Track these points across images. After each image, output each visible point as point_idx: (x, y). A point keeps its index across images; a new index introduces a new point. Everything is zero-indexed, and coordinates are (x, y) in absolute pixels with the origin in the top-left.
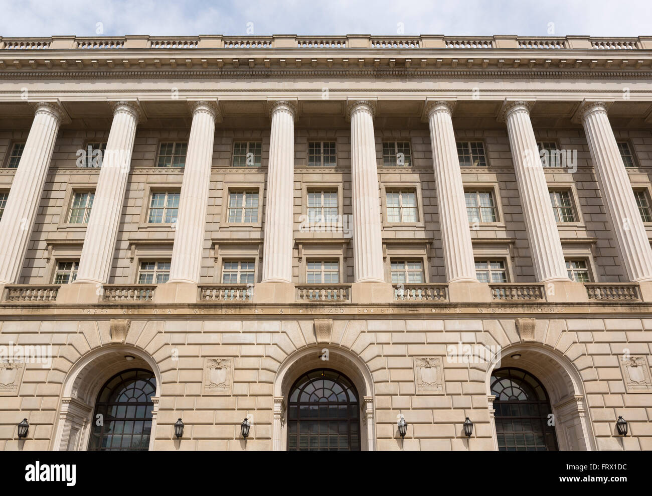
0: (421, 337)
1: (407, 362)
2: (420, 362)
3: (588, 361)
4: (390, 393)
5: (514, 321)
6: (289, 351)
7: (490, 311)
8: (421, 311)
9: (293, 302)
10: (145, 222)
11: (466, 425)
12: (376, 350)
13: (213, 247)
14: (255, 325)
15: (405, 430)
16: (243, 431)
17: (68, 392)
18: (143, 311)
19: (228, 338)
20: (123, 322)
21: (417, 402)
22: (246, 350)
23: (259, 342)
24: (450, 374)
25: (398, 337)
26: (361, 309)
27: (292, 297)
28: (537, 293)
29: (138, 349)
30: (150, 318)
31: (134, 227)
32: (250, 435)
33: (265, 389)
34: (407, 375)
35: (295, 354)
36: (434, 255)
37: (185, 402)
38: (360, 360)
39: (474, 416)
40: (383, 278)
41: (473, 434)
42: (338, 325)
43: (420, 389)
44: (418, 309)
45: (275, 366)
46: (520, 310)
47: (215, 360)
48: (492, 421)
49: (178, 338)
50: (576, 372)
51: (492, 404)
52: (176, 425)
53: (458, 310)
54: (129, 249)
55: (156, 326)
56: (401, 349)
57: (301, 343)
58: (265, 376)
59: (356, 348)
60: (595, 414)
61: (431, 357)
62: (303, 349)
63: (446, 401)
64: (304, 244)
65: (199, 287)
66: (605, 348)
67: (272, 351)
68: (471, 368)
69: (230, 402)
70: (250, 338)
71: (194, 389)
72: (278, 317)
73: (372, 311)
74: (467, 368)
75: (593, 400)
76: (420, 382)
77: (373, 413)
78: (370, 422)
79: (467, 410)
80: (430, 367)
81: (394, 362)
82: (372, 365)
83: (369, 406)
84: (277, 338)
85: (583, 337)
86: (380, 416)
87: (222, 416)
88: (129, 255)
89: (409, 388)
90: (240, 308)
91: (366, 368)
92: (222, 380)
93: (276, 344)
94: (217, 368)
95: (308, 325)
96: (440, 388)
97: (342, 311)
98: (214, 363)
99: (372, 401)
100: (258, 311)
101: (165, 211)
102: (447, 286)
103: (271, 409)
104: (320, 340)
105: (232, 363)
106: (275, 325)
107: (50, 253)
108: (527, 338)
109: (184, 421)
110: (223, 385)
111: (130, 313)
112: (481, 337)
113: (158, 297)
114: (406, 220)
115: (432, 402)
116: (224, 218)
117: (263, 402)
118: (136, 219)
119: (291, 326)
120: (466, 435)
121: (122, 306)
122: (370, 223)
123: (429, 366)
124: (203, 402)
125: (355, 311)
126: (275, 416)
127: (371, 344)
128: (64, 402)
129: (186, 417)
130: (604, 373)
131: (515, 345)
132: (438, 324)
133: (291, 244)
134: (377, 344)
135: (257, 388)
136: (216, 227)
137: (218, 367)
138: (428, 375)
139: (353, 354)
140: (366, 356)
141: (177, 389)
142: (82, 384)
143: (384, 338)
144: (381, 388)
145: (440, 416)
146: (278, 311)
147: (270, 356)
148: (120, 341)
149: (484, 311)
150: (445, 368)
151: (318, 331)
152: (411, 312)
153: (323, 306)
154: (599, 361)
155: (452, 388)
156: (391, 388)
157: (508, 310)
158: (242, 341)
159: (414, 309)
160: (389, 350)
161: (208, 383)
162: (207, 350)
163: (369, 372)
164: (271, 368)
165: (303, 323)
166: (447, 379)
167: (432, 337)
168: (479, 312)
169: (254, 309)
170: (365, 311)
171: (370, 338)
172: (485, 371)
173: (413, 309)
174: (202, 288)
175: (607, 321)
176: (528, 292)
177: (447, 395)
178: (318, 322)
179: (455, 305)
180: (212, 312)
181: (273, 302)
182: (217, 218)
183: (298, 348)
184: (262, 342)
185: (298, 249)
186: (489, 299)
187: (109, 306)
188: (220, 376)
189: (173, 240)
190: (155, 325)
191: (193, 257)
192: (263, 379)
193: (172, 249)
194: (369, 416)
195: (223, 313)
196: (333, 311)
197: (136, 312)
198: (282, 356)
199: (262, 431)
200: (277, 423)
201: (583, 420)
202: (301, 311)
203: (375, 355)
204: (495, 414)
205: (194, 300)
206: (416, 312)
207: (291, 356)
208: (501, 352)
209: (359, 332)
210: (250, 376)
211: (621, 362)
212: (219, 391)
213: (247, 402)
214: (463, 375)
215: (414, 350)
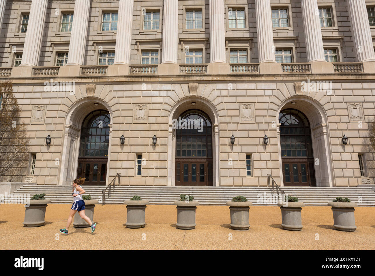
0: (244, 93)
1: (236, 106)
2: (243, 106)
3: (331, 105)
4: (227, 122)
5: (293, 84)
6: (176, 100)
7: (281, 78)
8: (244, 78)
9: (178, 74)
10: (100, 30)
11: (265, 139)
12: (220, 99)
13: (136, 44)
14: (158, 87)
15: (234, 141)
16: (153, 142)
17: (68, 122)
18: (102, 80)
19: (145, 93)
20: (92, 86)
21: (241, 127)
22: (154, 100)
23: (160, 95)
24: (259, 112)
25: (232, 93)
26: (213, 78)
27: (177, 71)
28: (307, 68)
29: (100, 100)
30: (105, 83)
31: (95, 33)
32: (157, 144)
33: (164, 120)
34: (236, 113)
35: (179, 102)
36: (253, 47)
37: (125, 127)
38: (212, 105)
39: (269, 134)
40: (225, 60)
41: (268, 143)
42: (201, 86)
43: (242, 120)
44: (243, 77)
45: (169, 108)
46: (297, 78)
47: (139, 105)
48: (279, 137)
49: (120, 94)
50: (324, 111)
51: (279, 128)
52: (121, 139)
53: (264, 78)
54: (93, 45)
55: (108, 88)
56: (233, 99)
57: (182, 96)
58: (164, 113)
59: (210, 99)
60: (332, 133)
61: (248, 103)
62: (183, 99)
63: (255, 126)
64: (184, 41)
65: (129, 66)
66: (341, 99)
67: (167, 100)
68: (269, 109)
69: (146, 127)
70: (156, 93)
71: (129, 120)
72: (170, 82)
73: (219, 79)
74: (267, 109)
75: (331, 126)
76: (242, 117)
77: (218, 133)
78: (216, 137)
79: (266, 131)
80: (248, 109)
81: (229, 106)
82: (218, 108)
83: (216, 128)
84: (170, 94)
86: (222, 134)
87: (143, 134)
88: (93, 49)
89: (237, 119)
90: (151, 78)
91: (215, 109)
92: (143, 116)
93: (169, 97)
94: (140, 110)
95: (185, 86)
96: (253, 120)
97: (203, 79)
98: (138, 107)
99: (218, 126)
100: (160, 79)
101: (110, 24)
102: (259, 65)
103: (167, 130)
104: (192, 94)
105: (147, 107)
106: (168, 87)
107: (53, 49)
108: (299, 94)
109: (125, 136)
110: (143, 118)
111: (96, 81)
112: (275, 93)
113: (109, 72)
114: (239, 26)
115: (248, 127)
116: (141, 27)
117: (163, 127)
118: (96, 28)
119: (177, 87)
120: (265, 144)
121: (91, 77)
122: (218, 30)
123: (247, 108)
124: (133, 127)
125: (210, 79)
126: (169, 134)
127: (218, 96)
128: (66, 127)
129: (127, 134)
130: (339, 112)
131: (293, 97)
132: (253, 86)
133: (177, 41)
134: (221, 96)
135: (160, 120)
136: (138, 32)
137: (141, 109)
138: (246, 112)
139: (209, 102)
140: (215, 103)
141: (121, 120)
142: (74, 118)
143: (224, 93)
144: (223, 119)
145: (252, 134)
146: (170, 79)
147: (166, 103)
148: (91, 95)
149: (278, 78)
150: (255, 109)
151: (191, 90)
152: (239, 79)
153: (193, 76)
154: (337, 105)
155: (259, 119)
156: (228, 119)
157: (290, 78)
158: (152, 95)
159: (241, 77)
160: (227, 99)
161: (136, 117)
162: (135, 100)
163: (216, 112)
164: (167, 109)
165: (183, 85)
166: (256, 115)
167: (250, 93)
168: (274, 79)
169: (158, 78)
170: (215, 79)
171: (217, 93)
172: (276, 111)
173: (240, 77)
174: (131, 67)
175: (343, 84)
176: (302, 68)
177: (256, 123)
178: (191, 85)
179: (262, 75)
180: (137, 80)
181: (167, 74)
182: (138, 27)
183: (180, 98)
184: (162, 96)
185: (181, 44)
186: (280, 72)
187: (85, 78)
188: (141, 113)
189: (115, 40)
190: (108, 87)
191: (126, 50)
192: (163, 115)
193: (115, 45)
194: (216, 134)
195: (142, 80)
196: (198, 79)
197: (98, 80)
198: (172, 103)
199: (163, 141)
200: (170, 137)
201: (325, 136)
202: (182, 79)
203: (220, 102)
204: (280, 133)
205: (127, 73)
206: (241, 79)
207: (177, 103)
208: (285, 101)
209: (212, 90)
210: (156, 113)
211: (348, 106)
212: (141, 121)
213: (155, 127)
214: (265, 113)
215: (240, 99)
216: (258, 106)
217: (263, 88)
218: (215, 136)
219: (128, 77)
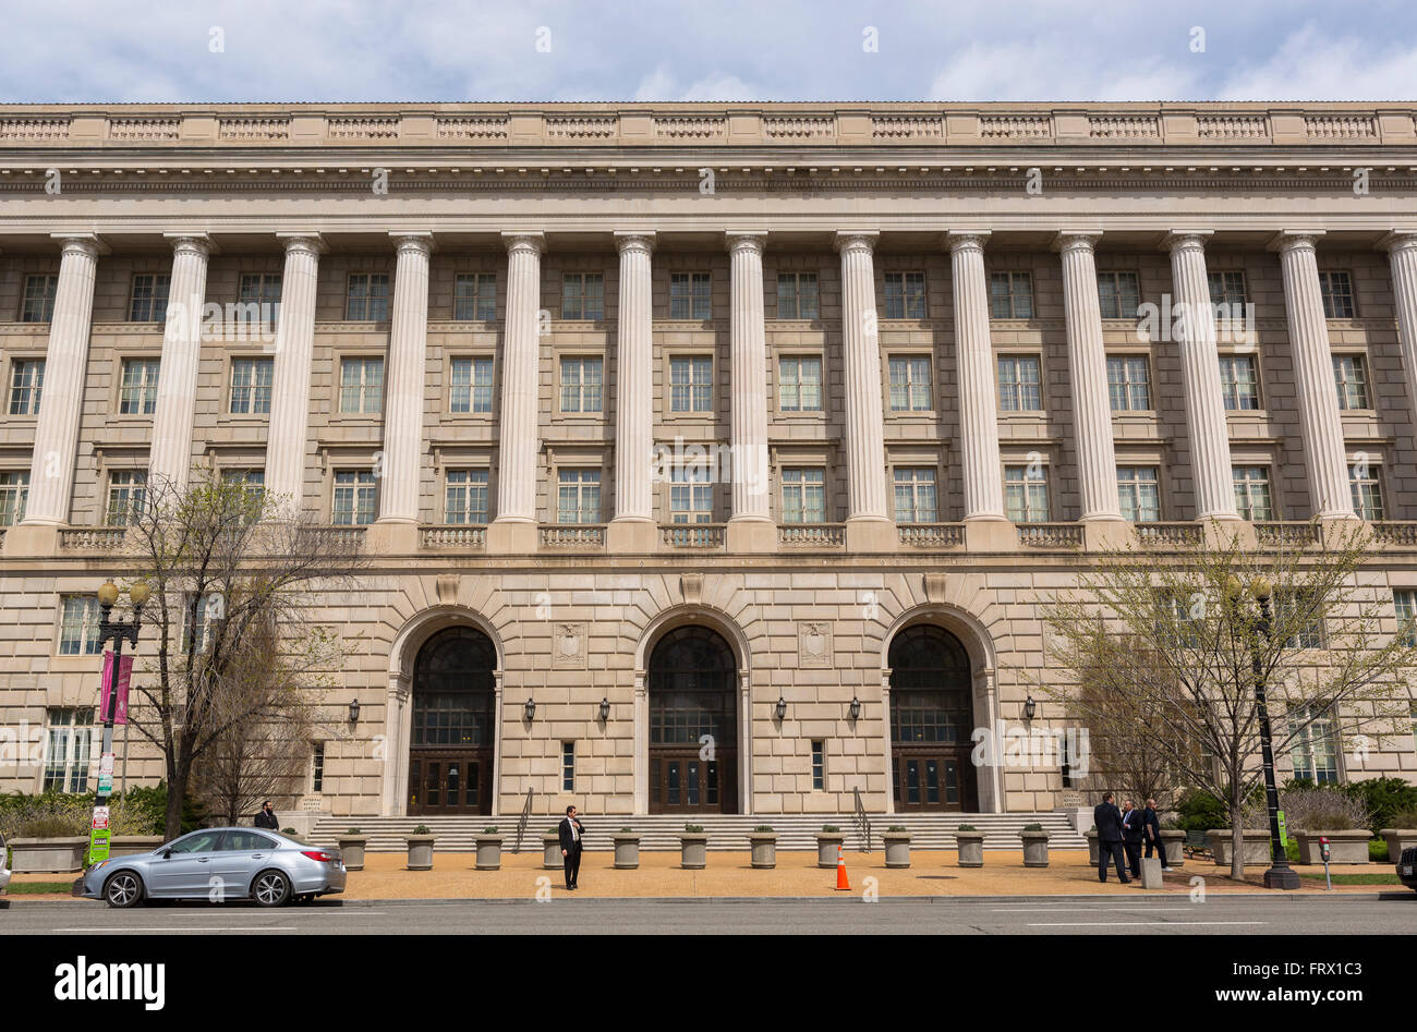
0: (809, 597)
1: (791, 628)
2: (806, 629)
3: (1005, 627)
4: (769, 666)
5: (922, 575)
6: (652, 614)
7: (894, 562)
8: (810, 562)
9: (656, 551)
11: (852, 705)
12: (754, 612)
13: (544, 451)
14: (610, 581)
15: (784, 712)
16: (601, 713)
17: (394, 665)
18: (475, 564)
19: (579, 597)
20: (452, 578)
21: (800, 677)
22: (601, 613)
23: (615, 603)
25: (781, 596)
26: (739, 561)
27: (654, 543)
28: (957, 536)
29: (472, 611)
30: (483, 571)
31: (434, 419)
32: (610, 717)
33: (624, 661)
34: (790, 644)
35: (658, 617)
37: (532, 678)
38: (736, 625)
39: (863, 694)
41: (861, 716)
42: (710, 581)
43: (805, 661)
44: (807, 560)
45: (636, 633)
46: (930, 562)
47: (565, 627)
48: (886, 700)
49: (519, 598)
50: (990, 639)
51: (887, 679)
52: (526, 706)
53: (855, 562)
54: (431, 453)
55: (492, 581)
56: (784, 612)
57: (666, 604)
58: (624, 645)
59: (731, 610)
60: (1004, 692)
61: (818, 622)
62: (669, 611)
63: (833, 676)
65: (538, 528)
66: (1028, 611)
67: (632, 614)
68: (865, 636)
69: (586, 677)
70: (605, 597)
71: (544, 662)
72: (637, 571)
73: (752, 563)
74: (861, 636)
75: (1003, 676)
76: (804, 653)
77: (749, 691)
78: (745, 699)
79: (857, 688)
80: (817, 635)
81: (775, 629)
82: (749, 632)
83: (745, 680)
84: (638, 598)
85: (1005, 596)
86: (757, 693)
87: (578, 695)
88: (432, 464)
89: (791, 660)
90: (592, 559)
91: (743, 635)
92: (575, 651)
93: (636, 605)
94: (568, 636)
95: (673, 580)
96: (828, 661)
97: (714, 563)
98: (564, 630)
99: (748, 676)
100: (614, 563)
102: (845, 527)
103: (632, 686)
104: (688, 601)
105: (584, 629)
106: (633, 581)
107: (325, 461)
108: (935, 599)
109: (535, 700)
110: (577, 657)
111: (459, 566)
112: (881, 596)
115: (817, 677)
117: (623, 677)
119: (653, 582)
120: (853, 717)
121: (450, 557)
123: (815, 633)
124: (554, 678)
125: (730, 563)
126: (636, 694)
127: (749, 605)
128: (392, 677)
129: (539, 696)
130: (1022, 643)
131: (920, 607)
132: (829, 580)
134: (757, 604)
135: (616, 661)
136: (547, 419)
137: (569, 634)
138: (814, 644)
139: (728, 617)
140: (742, 620)
141: (523, 661)
143: (764, 597)
144: (759, 660)
145: (825, 694)
146: (638, 563)
147: (628, 621)
148: (450, 602)
149: (887, 563)
150: (835, 636)
151: (686, 590)
152: (797, 565)
153: (691, 556)
154: (1019, 627)
155: (842, 660)
156: (771, 660)
157: (915, 562)
158: (596, 602)
159: (801, 560)
160: (769, 612)
161: (559, 654)
162: (555, 614)
163: (746, 640)
164: (632, 636)
165: (668, 577)
166: (836, 649)
167: (822, 596)
168: (879, 565)
169: (609, 560)
170: (743, 563)
171: (747, 597)
172: (881, 640)
174: (542, 529)
175: (1036, 575)
176: (946, 534)
177: (836, 668)
178: (687, 578)
179: (852, 556)
180: (558, 564)
181: (631, 551)
183: (662, 609)
184: (621, 602)
186: (894, 545)
188: (572, 645)
190: (490, 580)
192: (622, 649)
194: (744, 693)
195: (572, 566)
196: (703, 563)
197: (466, 564)
198: (643, 620)
199: (623, 711)
200: (637, 702)
201: (991, 698)
202: (666, 563)
203: (754, 619)
204: (890, 691)
205: (534, 549)
206: (803, 565)
207: (654, 621)
208: (903, 616)
209: (735, 588)
210: (607, 645)
211: (1044, 629)
212: (571, 664)
213: (605, 678)
214: (855, 644)
215: (800, 612)
216: (840, 628)
217: (853, 584)
218: (742, 699)
219: (537, 556)
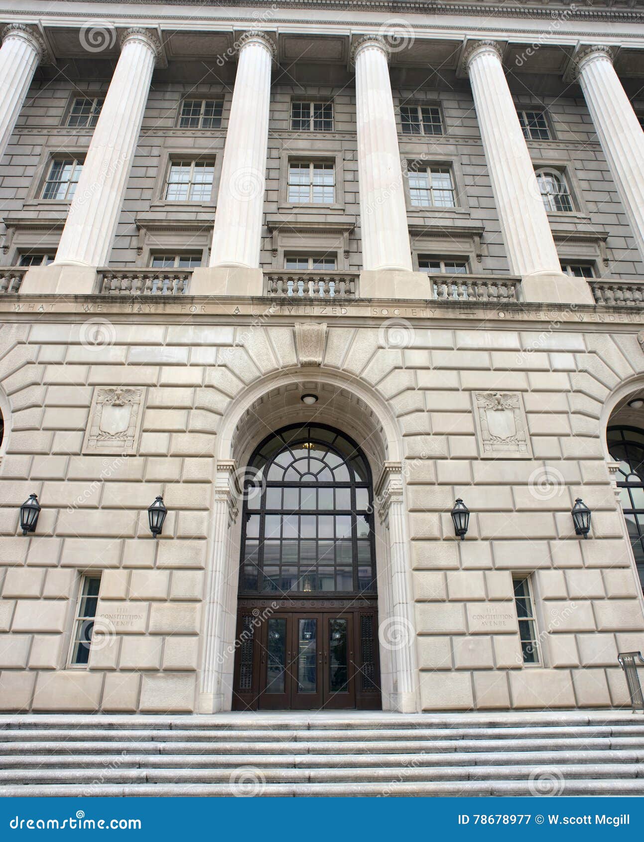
0: (482, 359)
1: (461, 401)
2: (482, 402)
4: (433, 454)
5: (635, 337)
6: (248, 376)
7: (596, 318)
8: (480, 314)
11: (575, 513)
12: (404, 379)
14: (189, 334)
15: (466, 524)
16: (151, 521)
19: (141, 354)
21: (483, 471)
22: (169, 375)
23: (193, 361)
25: (441, 358)
26: (378, 309)
27: (257, 288)
32: (166, 531)
33: (200, 444)
34: (464, 423)
35: (258, 382)
37: (49, 467)
38: (377, 396)
39: (590, 497)
41: (592, 532)
42: (337, 336)
43: (487, 447)
44: (476, 311)
45: (221, 402)
47: (113, 392)
48: (620, 508)
49: (51, 353)
51: (615, 477)
55: (15, 332)
56: (449, 379)
57: (268, 363)
58: (201, 420)
59: (370, 375)
61: (503, 393)
62: (275, 374)
64: (281, 230)
65: (99, 272)
67: (216, 376)
68: (574, 413)
69: (132, 467)
70: (179, 354)
71: (71, 441)
72: (230, 320)
73: (397, 312)
74: (566, 413)
76: (486, 436)
77: (401, 494)
79: (572, 487)
80: (502, 410)
81: (435, 400)
82: (398, 405)
83: (394, 477)
84: (226, 355)
86: (416, 497)
87: (115, 494)
89: (467, 446)
90: (164, 303)
91: (387, 410)
92: (122, 428)
93: (224, 366)
94: (115, 405)
95: (281, 335)
96: (523, 448)
98: (110, 396)
99: (399, 469)
100: (196, 309)
102: (520, 280)
103: (208, 482)
104: (304, 359)
105: (141, 396)
106: (224, 334)
109: (41, 500)
110: (123, 435)
112: (584, 361)
114: (438, 204)
115: (510, 471)
117: (194, 468)
119: (253, 338)
120: (578, 533)
123: (500, 407)
124: (83, 467)
125: (367, 312)
126: (217, 496)
127: (396, 368)
129: (48, 494)
131: (642, 376)
132: (509, 339)
134: (407, 368)
135: (184, 443)
137: (117, 402)
138: (499, 423)
139: (364, 384)
140: (386, 388)
141: (40, 440)
143: (418, 358)
144: (416, 446)
145: (526, 497)
146: (231, 310)
147: (212, 387)
149: (586, 318)
150: (527, 412)
151: (301, 345)
152: (463, 317)
153: (310, 302)
155: (544, 447)
156: (435, 445)
157: (625, 318)
158: (164, 360)
159: (469, 311)
160: (426, 379)
161: (96, 431)
162: (100, 375)
163: (393, 418)
164: (215, 407)
165: (274, 331)
166: (532, 432)
167: (500, 360)
169: (189, 305)
170: (385, 312)
171: (392, 357)
172: (596, 419)
173: (466, 311)
174: (104, 274)
177: (536, 459)
178: (302, 329)
179: (538, 307)
180: (116, 310)
181: (224, 293)
183: (263, 371)
184: (201, 361)
185: (271, 237)
188: (119, 419)
190: (13, 331)
192: (197, 426)
194: (393, 498)
195: (136, 311)
196: (329, 311)
198: (234, 387)
199: (188, 522)
200: (220, 509)
202: (272, 310)
203: (402, 387)
205: (88, 289)
206: (471, 317)
207: (251, 386)
208: (620, 388)
209: (373, 348)
210: (175, 420)
212: (113, 446)
213: (164, 468)
214: (559, 424)
215: (472, 379)
216: (534, 401)
219: (87, 298)
